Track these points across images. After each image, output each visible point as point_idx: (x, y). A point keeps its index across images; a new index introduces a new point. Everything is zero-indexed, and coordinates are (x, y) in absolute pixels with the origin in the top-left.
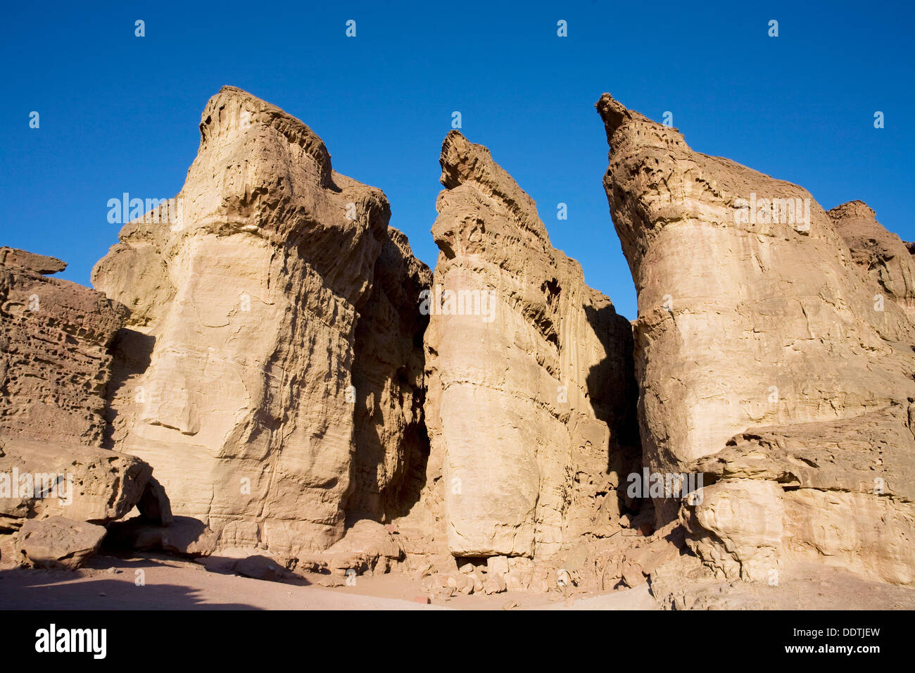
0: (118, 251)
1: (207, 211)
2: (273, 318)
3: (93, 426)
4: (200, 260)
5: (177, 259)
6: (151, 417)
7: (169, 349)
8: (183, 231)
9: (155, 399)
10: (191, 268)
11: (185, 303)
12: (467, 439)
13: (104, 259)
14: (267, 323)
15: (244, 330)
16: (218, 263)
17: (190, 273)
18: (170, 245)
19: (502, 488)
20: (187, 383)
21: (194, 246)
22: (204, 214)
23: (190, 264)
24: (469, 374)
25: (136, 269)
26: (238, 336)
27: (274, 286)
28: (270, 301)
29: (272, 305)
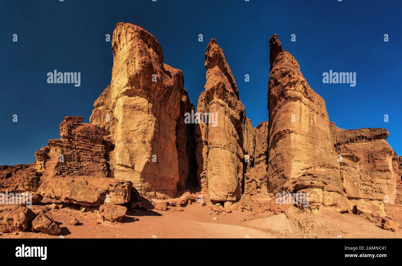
0: (95, 111)
1: (123, 86)
2: (152, 125)
3: (104, 168)
4: (124, 106)
5: (116, 108)
6: (120, 163)
7: (121, 140)
8: (116, 96)
9: (120, 157)
10: (122, 110)
11: (122, 124)
12: (219, 166)
13: (92, 115)
14: (150, 127)
15: (143, 131)
16: (130, 106)
17: (122, 112)
18: (112, 103)
19: (229, 182)
20: (128, 151)
21: (121, 102)
22: (122, 87)
23: (121, 108)
24: (219, 144)
25: (102, 116)
26: (141, 133)
27: (150, 113)
28: (150, 119)
29: (151, 120)
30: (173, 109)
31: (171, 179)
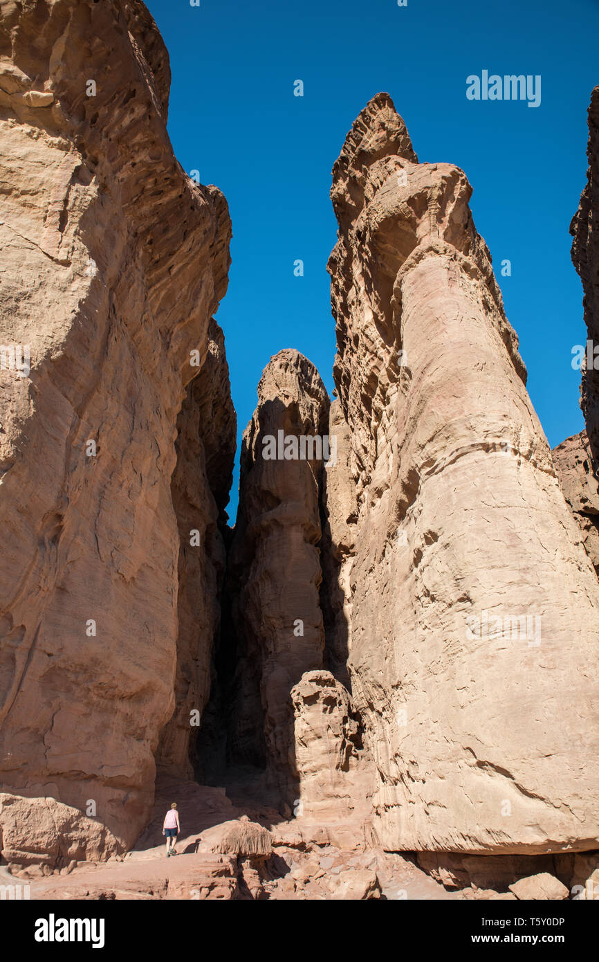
2: (65, 290)
14: (51, 294)
27: (72, 229)
28: (62, 256)
29: (66, 263)
30: (182, 320)
31: (134, 688)
